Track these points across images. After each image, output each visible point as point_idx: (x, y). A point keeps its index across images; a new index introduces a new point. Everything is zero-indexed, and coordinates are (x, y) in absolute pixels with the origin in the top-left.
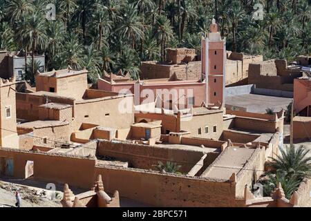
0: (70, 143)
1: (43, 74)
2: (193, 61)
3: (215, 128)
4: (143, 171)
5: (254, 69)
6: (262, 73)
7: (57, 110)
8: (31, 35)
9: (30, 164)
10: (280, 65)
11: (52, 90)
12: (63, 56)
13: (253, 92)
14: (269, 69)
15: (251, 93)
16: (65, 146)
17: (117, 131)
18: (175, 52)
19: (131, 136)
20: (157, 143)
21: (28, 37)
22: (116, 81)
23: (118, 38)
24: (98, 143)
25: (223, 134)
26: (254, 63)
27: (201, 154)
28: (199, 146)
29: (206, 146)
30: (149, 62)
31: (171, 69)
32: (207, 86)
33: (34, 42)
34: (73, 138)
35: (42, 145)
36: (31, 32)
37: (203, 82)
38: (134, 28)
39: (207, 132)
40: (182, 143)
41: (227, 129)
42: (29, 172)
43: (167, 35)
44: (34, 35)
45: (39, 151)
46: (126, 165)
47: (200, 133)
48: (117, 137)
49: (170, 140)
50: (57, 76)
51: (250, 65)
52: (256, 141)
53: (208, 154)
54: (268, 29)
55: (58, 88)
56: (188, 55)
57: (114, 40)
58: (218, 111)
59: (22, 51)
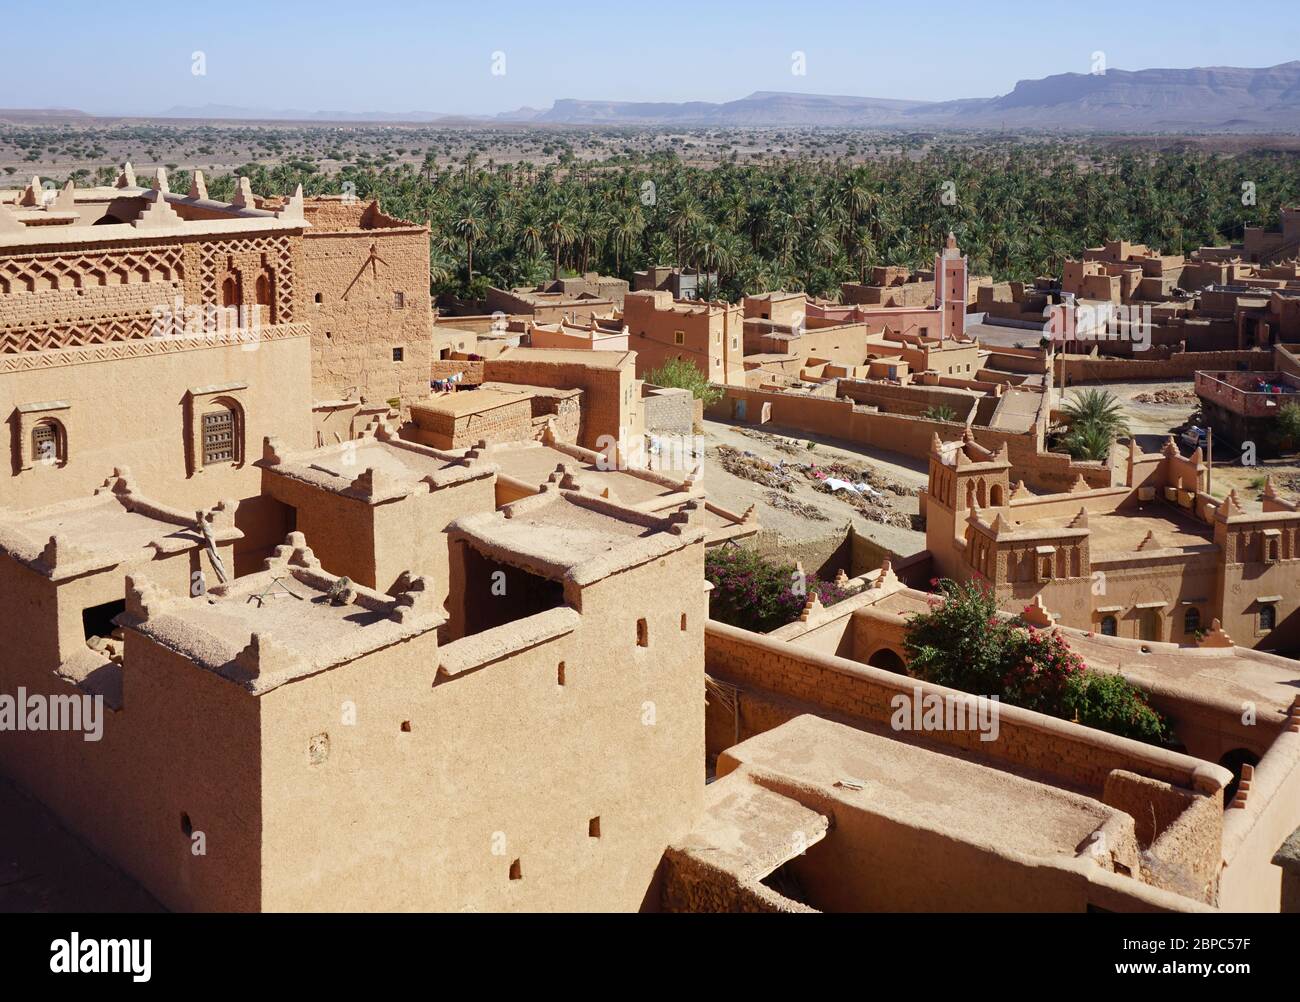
0: (800, 382)
1: (753, 297)
2: (907, 282)
3: (968, 366)
4: (914, 418)
5: (985, 293)
6: (995, 299)
7: (786, 342)
8: (706, 249)
9: (767, 406)
10: (1016, 288)
11: (766, 316)
12: (747, 275)
13: (985, 322)
14: (1003, 293)
15: (983, 323)
16: (795, 386)
17: (855, 369)
18: (884, 272)
19: (870, 375)
20: (909, 384)
21: (703, 251)
22: (829, 305)
23: (805, 253)
24: (838, 383)
25: (977, 373)
26: (982, 285)
27: (972, 400)
28: (964, 388)
29: (972, 389)
30: (851, 283)
31: (882, 292)
32: (944, 316)
33: (710, 258)
34: (803, 376)
35: (771, 384)
36: (707, 245)
37: (939, 310)
38: (825, 241)
39: (959, 371)
40: (940, 385)
41: (982, 368)
42: (766, 416)
43: (868, 249)
44: (711, 248)
45: (779, 391)
46: (876, 409)
47: (951, 372)
48: (854, 375)
49: (925, 380)
50: (772, 300)
51: (980, 288)
52: (1025, 383)
53: (980, 399)
54: (991, 243)
55: (773, 315)
56: (900, 275)
57: (800, 256)
58: (972, 345)
59: (686, 268)
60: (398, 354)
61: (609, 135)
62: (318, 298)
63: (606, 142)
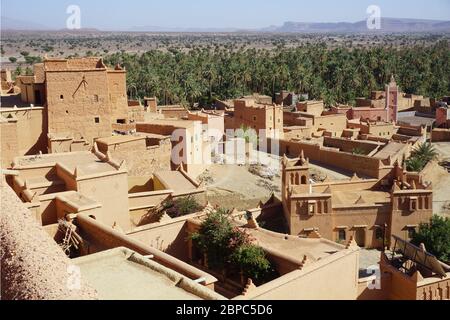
0: (311, 137)
2: (384, 97)
3: (389, 133)
6: (421, 105)
7: (305, 121)
10: (432, 101)
11: (305, 111)
13: (416, 115)
14: (426, 103)
16: (308, 139)
19: (342, 135)
20: (355, 139)
22: (341, 107)
25: (393, 136)
27: (377, 145)
28: (377, 141)
29: (381, 142)
30: (362, 98)
31: (372, 102)
32: (388, 111)
34: (313, 135)
37: (386, 109)
39: (384, 135)
40: (367, 140)
41: (395, 133)
46: (338, 150)
47: (380, 135)
48: (335, 135)
51: (416, 101)
52: (409, 140)
53: (381, 145)
55: (308, 110)
56: (382, 95)
59: (297, 92)
60: (97, 120)
61: (304, 37)
62: (62, 97)
63: (301, 40)
